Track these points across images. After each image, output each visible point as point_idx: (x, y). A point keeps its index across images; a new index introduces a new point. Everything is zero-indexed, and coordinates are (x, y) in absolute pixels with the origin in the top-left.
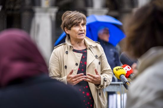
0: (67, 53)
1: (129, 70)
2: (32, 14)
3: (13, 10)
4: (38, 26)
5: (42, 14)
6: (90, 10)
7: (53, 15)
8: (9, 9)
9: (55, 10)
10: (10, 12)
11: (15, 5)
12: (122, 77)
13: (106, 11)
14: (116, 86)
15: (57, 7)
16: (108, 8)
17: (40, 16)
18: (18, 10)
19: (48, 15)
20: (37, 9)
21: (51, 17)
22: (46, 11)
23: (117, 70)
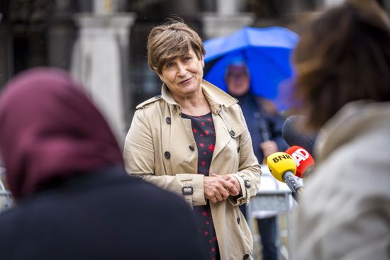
0: (169, 121)
1: (304, 159)
2: (74, 31)
3: (27, 23)
4: (89, 62)
5: (98, 31)
6: (209, 20)
7: (124, 32)
8: (19, 22)
9: (126, 21)
10: (20, 29)
11: (31, 11)
12: (288, 177)
13: (247, 19)
14: (275, 198)
15: (132, 14)
16: (252, 14)
17: (92, 37)
18: (39, 22)
19: (110, 32)
20: (85, 20)
21: (118, 38)
22: (105, 23)
23: (275, 160)
